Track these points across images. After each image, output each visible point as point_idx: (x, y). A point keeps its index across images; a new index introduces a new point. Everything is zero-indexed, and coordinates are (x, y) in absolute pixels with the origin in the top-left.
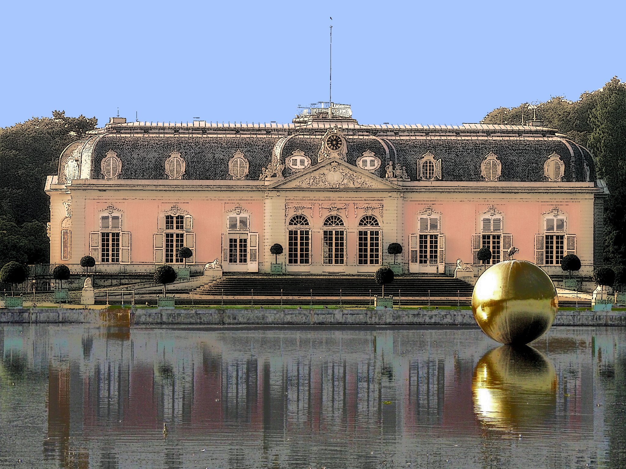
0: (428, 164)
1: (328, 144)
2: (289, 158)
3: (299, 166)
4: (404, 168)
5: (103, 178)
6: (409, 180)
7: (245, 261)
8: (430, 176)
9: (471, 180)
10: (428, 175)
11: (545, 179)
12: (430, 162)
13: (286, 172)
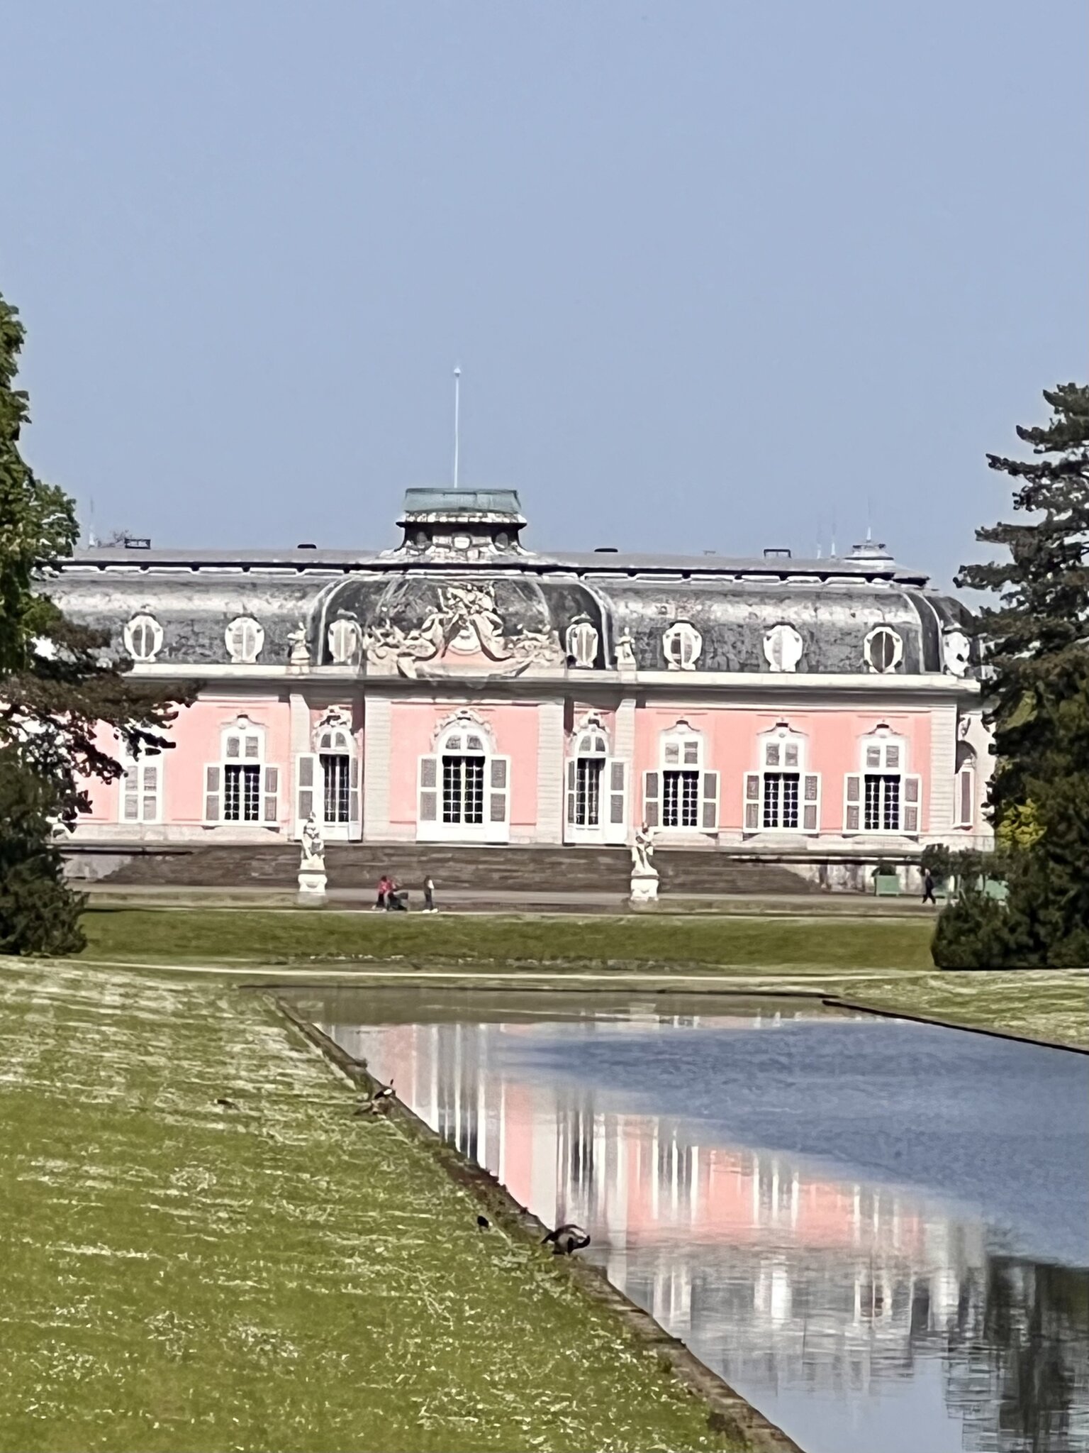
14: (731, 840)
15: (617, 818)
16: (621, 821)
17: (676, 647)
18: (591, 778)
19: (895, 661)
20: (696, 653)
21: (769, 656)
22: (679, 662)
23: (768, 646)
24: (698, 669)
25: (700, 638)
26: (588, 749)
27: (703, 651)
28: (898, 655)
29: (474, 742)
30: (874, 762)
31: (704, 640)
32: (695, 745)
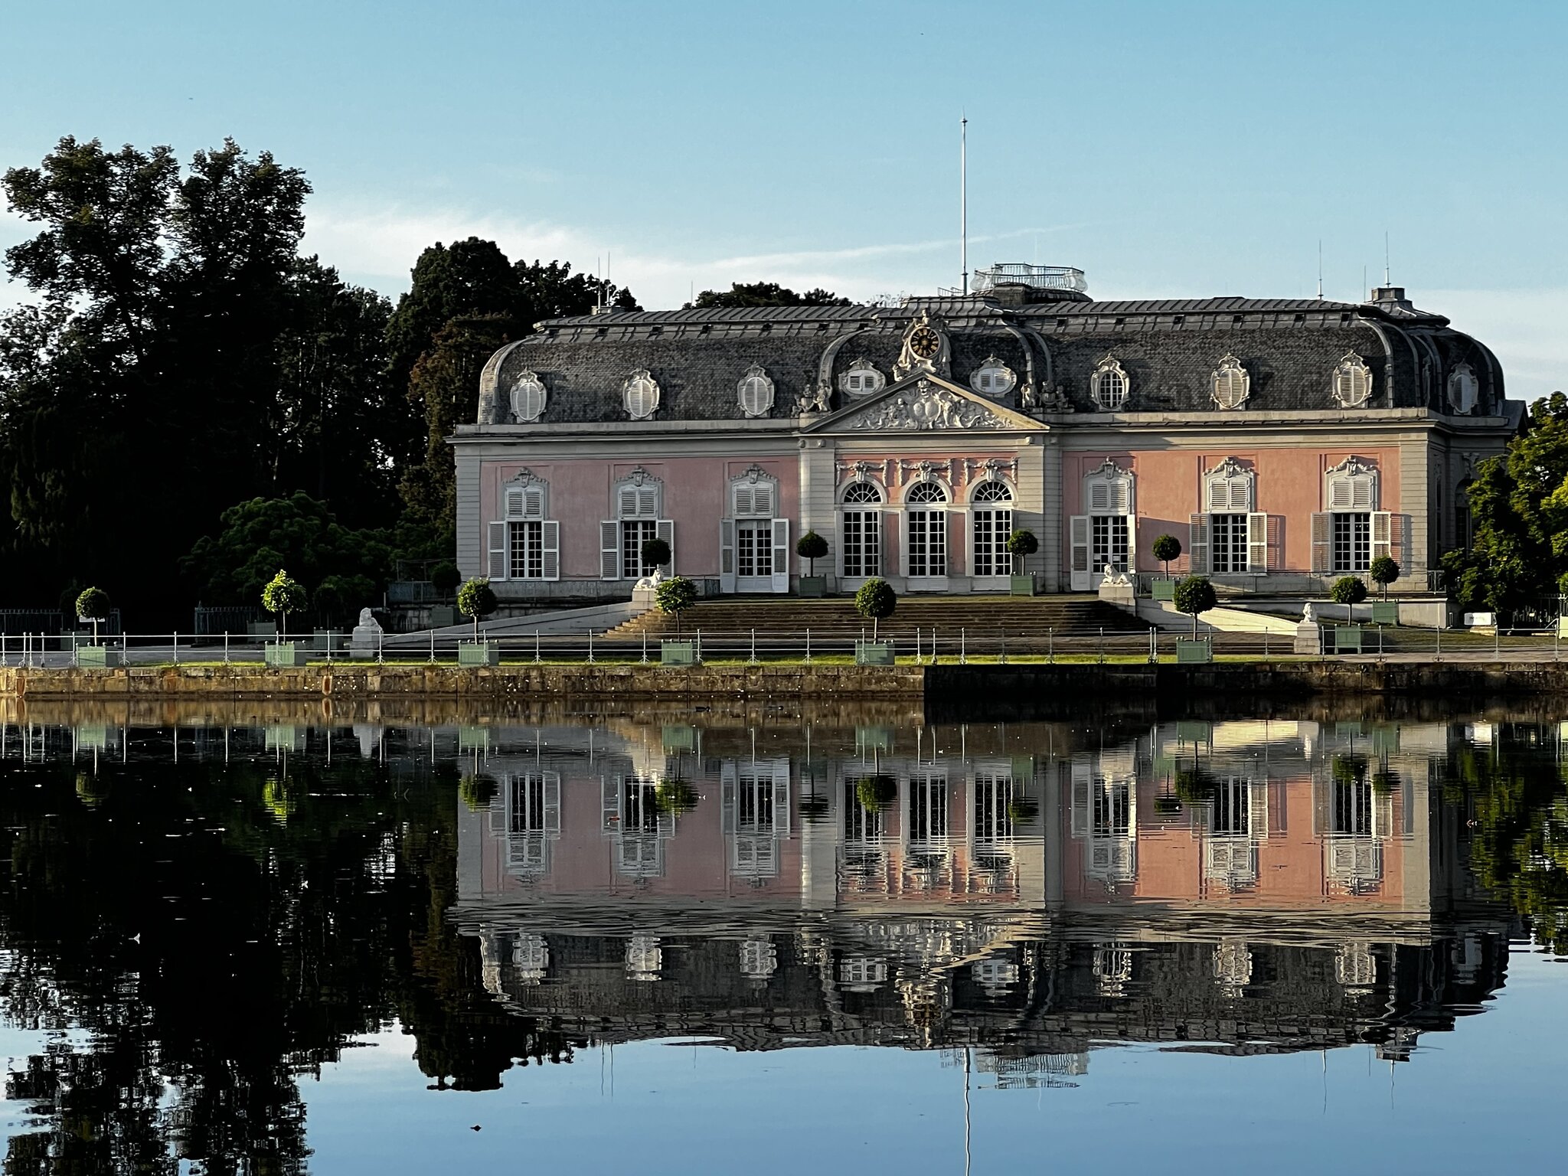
0: (1112, 380)
1: (913, 346)
2: (844, 374)
3: (861, 390)
4: (1060, 389)
5: (515, 422)
6: (1072, 410)
7: (768, 572)
8: (1115, 404)
9: (1191, 408)
10: (1111, 401)
11: (1334, 404)
12: (1115, 376)
13: (837, 400)
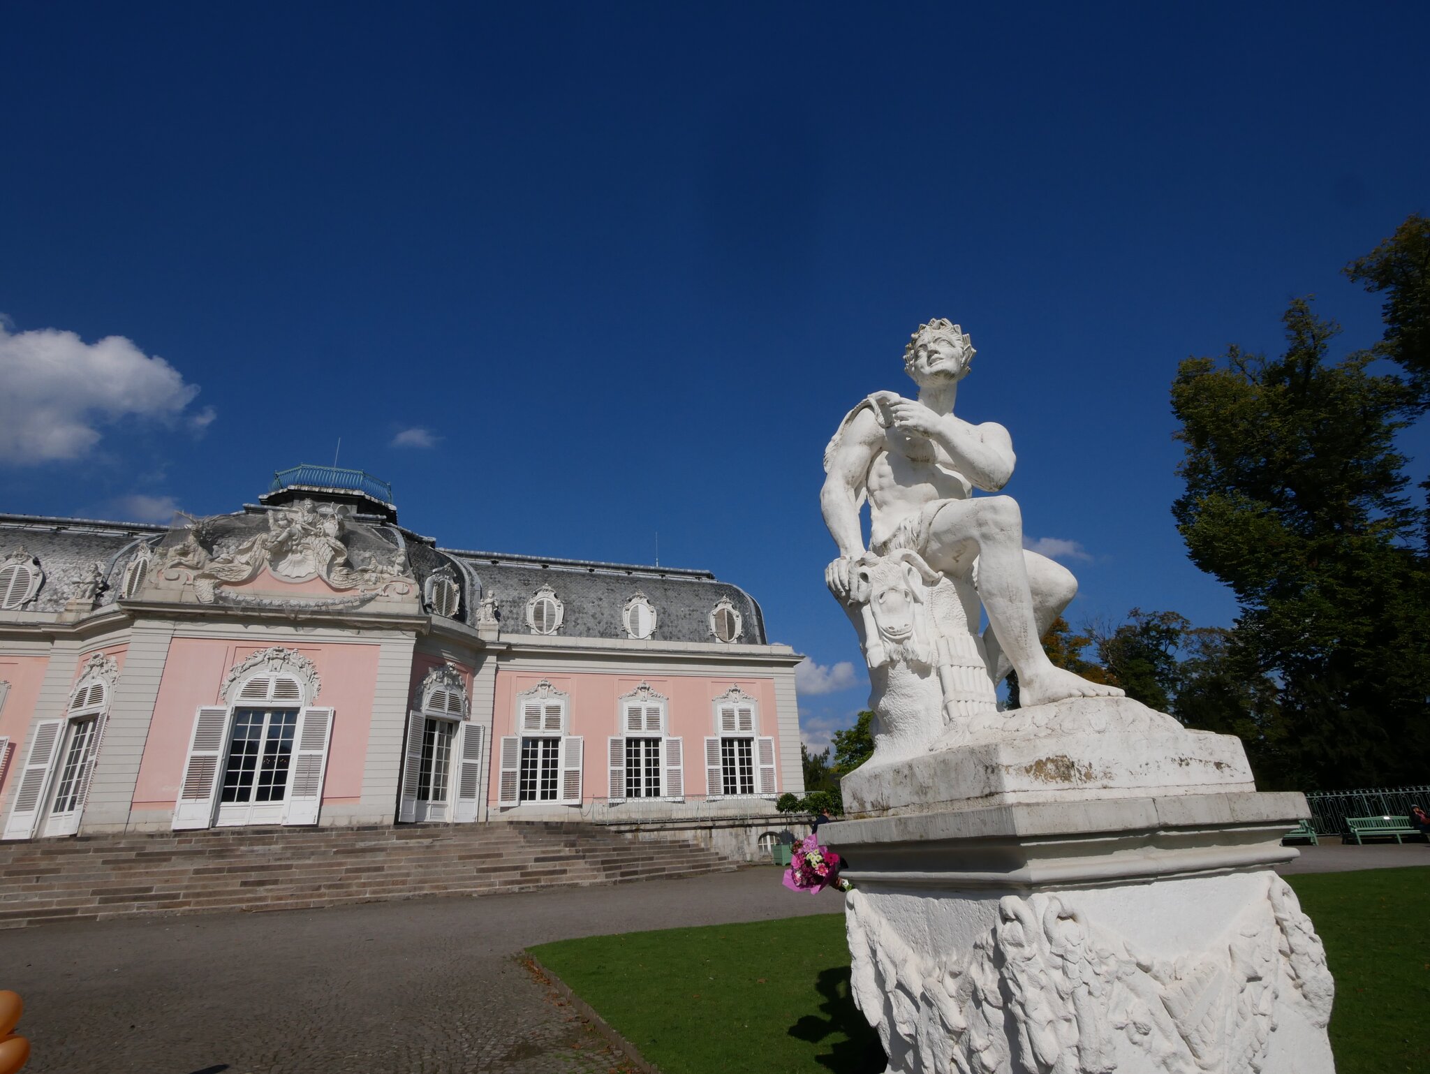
14: (596, 812)
15: (467, 790)
16: (472, 795)
17: (538, 615)
18: (440, 743)
19: (736, 635)
20: (558, 620)
21: (627, 626)
22: (541, 629)
23: (626, 617)
24: (559, 634)
25: (562, 607)
26: (441, 706)
27: (565, 620)
28: (738, 630)
29: (286, 688)
30: (728, 725)
31: (565, 609)
32: (557, 709)
